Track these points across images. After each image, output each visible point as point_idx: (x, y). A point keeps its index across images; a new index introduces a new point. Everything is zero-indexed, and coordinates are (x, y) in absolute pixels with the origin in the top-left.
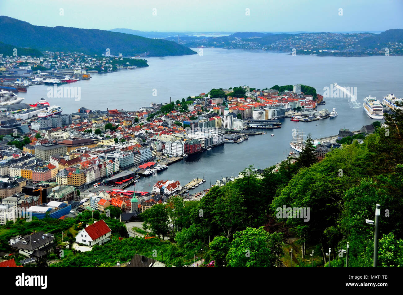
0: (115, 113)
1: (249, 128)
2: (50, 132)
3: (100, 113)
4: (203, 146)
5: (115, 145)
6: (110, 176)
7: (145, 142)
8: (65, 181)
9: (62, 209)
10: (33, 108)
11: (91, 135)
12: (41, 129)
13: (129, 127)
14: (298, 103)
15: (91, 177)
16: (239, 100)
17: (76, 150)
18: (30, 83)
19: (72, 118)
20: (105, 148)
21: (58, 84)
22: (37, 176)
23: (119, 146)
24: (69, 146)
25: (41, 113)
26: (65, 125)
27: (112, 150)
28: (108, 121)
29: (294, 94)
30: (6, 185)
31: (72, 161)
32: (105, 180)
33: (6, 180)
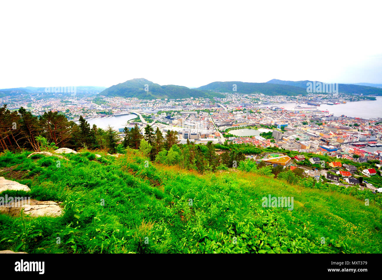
0: (358, 119)
2: (331, 122)
3: (351, 118)
5: (358, 132)
6: (354, 142)
7: (373, 134)
8: (336, 140)
9: (334, 149)
10: (322, 112)
11: (347, 126)
12: (326, 120)
15: (346, 141)
17: (341, 131)
18: (321, 103)
19: (339, 118)
20: (353, 133)
21: (332, 104)
22: (326, 136)
23: (360, 133)
24: (338, 129)
25: (326, 115)
26: (335, 120)
27: (357, 134)
28: (355, 122)
30: (315, 137)
31: (339, 134)
32: (351, 143)
33: (315, 135)
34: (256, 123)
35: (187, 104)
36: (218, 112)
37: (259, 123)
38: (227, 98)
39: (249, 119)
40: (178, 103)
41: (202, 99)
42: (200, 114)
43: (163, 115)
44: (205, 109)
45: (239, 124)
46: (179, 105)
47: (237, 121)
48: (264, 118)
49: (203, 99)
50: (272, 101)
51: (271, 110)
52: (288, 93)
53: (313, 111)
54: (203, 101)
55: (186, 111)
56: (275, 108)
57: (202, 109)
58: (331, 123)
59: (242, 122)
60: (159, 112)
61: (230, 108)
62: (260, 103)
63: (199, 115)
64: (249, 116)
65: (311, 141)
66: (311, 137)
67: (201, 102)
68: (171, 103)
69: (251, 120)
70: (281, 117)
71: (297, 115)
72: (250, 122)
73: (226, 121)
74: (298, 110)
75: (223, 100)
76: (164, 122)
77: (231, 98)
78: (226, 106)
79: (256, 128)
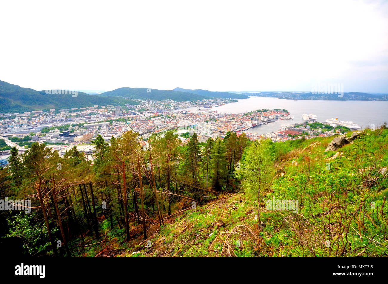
0: (233, 115)
1: (268, 121)
3: (230, 115)
4: (256, 124)
7: (242, 123)
11: (230, 120)
13: (238, 119)
14: (282, 114)
16: (265, 113)
18: (212, 106)
21: (218, 106)
22: (221, 128)
23: (236, 123)
24: (226, 122)
25: (217, 114)
26: (223, 117)
29: (281, 112)
30: (216, 130)
31: (227, 126)
32: (234, 131)
33: (215, 129)
34: (174, 126)
35: (90, 114)
36: (136, 120)
37: (177, 126)
38: (141, 105)
39: (168, 123)
40: (75, 114)
41: (110, 107)
42: (114, 124)
43: (53, 132)
44: (120, 119)
45: (160, 130)
46: (77, 116)
47: (158, 127)
48: (179, 121)
49: (112, 107)
50: (181, 106)
51: (182, 113)
52: (191, 99)
53: (208, 112)
54: (112, 110)
55: (93, 123)
56: (185, 112)
57: (115, 118)
58: (222, 119)
59: (163, 127)
60: (43, 129)
61: (148, 115)
62: (172, 108)
63: (113, 126)
64: (167, 120)
65: (214, 134)
66: (213, 131)
67: (111, 111)
68: (63, 114)
69: (170, 124)
70: (191, 119)
71: (201, 116)
72: (169, 126)
73: (148, 128)
74: (200, 112)
75: (137, 107)
76: (59, 142)
77: (145, 104)
78: (142, 113)
79: (176, 130)
